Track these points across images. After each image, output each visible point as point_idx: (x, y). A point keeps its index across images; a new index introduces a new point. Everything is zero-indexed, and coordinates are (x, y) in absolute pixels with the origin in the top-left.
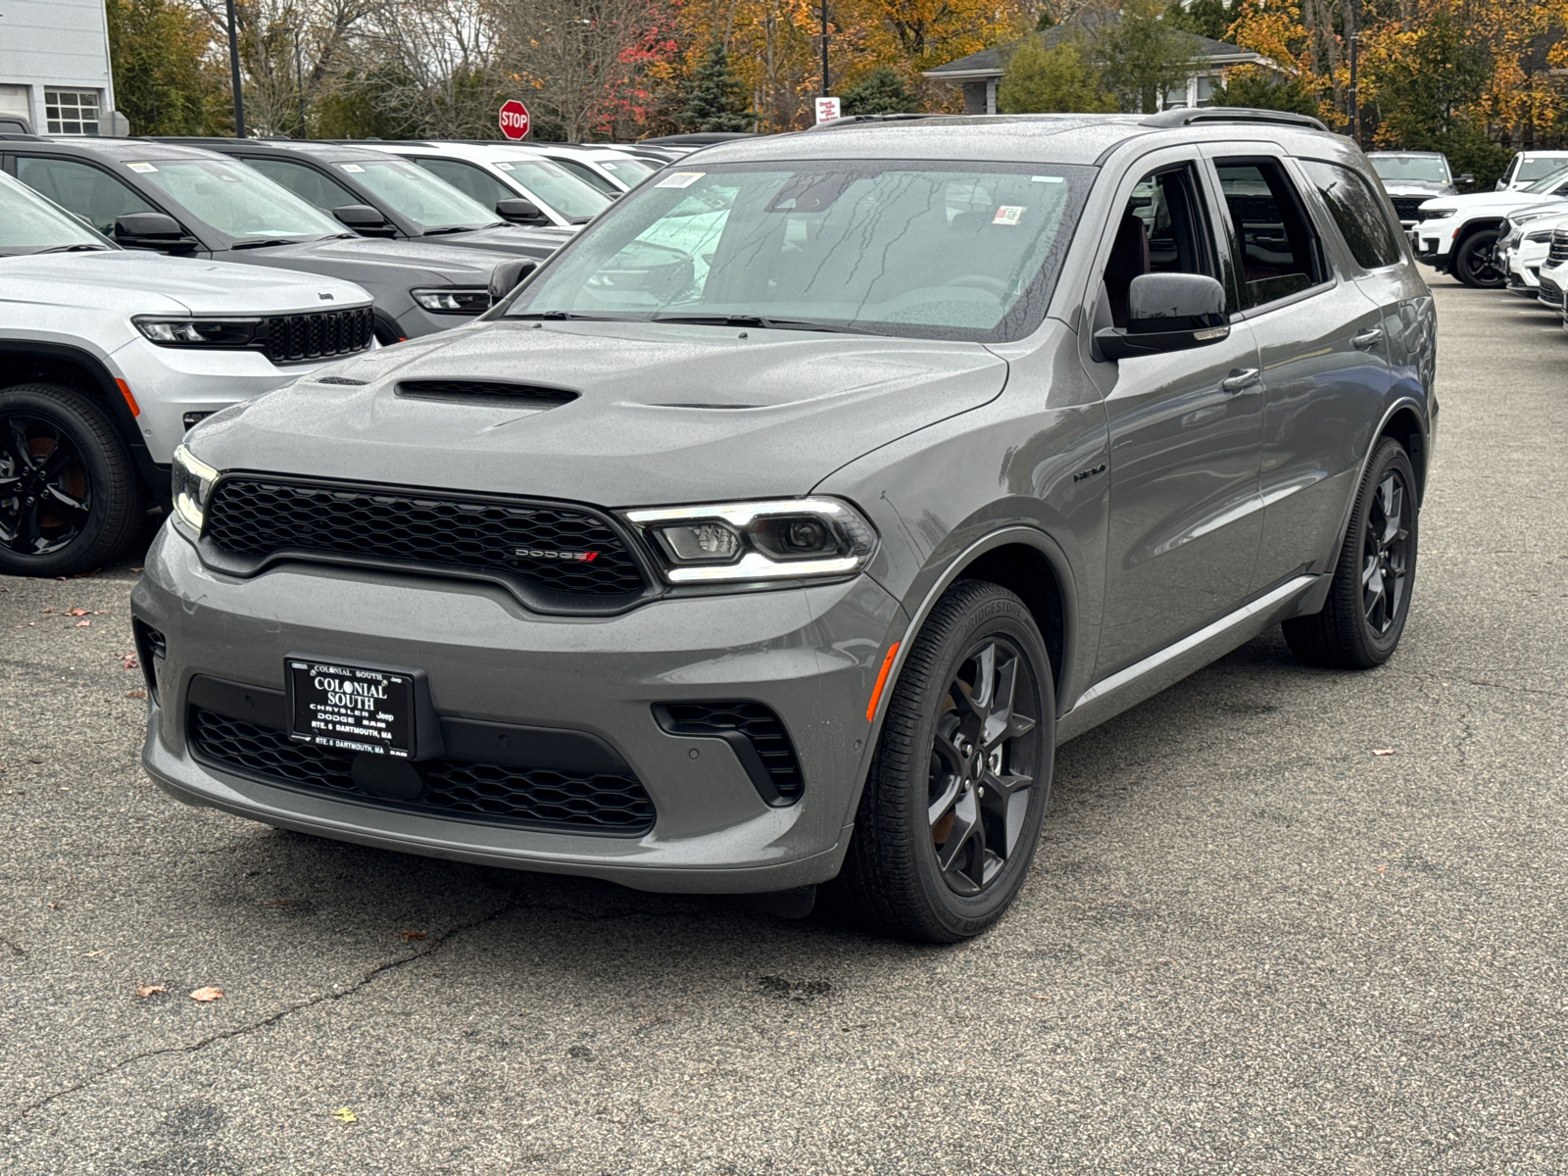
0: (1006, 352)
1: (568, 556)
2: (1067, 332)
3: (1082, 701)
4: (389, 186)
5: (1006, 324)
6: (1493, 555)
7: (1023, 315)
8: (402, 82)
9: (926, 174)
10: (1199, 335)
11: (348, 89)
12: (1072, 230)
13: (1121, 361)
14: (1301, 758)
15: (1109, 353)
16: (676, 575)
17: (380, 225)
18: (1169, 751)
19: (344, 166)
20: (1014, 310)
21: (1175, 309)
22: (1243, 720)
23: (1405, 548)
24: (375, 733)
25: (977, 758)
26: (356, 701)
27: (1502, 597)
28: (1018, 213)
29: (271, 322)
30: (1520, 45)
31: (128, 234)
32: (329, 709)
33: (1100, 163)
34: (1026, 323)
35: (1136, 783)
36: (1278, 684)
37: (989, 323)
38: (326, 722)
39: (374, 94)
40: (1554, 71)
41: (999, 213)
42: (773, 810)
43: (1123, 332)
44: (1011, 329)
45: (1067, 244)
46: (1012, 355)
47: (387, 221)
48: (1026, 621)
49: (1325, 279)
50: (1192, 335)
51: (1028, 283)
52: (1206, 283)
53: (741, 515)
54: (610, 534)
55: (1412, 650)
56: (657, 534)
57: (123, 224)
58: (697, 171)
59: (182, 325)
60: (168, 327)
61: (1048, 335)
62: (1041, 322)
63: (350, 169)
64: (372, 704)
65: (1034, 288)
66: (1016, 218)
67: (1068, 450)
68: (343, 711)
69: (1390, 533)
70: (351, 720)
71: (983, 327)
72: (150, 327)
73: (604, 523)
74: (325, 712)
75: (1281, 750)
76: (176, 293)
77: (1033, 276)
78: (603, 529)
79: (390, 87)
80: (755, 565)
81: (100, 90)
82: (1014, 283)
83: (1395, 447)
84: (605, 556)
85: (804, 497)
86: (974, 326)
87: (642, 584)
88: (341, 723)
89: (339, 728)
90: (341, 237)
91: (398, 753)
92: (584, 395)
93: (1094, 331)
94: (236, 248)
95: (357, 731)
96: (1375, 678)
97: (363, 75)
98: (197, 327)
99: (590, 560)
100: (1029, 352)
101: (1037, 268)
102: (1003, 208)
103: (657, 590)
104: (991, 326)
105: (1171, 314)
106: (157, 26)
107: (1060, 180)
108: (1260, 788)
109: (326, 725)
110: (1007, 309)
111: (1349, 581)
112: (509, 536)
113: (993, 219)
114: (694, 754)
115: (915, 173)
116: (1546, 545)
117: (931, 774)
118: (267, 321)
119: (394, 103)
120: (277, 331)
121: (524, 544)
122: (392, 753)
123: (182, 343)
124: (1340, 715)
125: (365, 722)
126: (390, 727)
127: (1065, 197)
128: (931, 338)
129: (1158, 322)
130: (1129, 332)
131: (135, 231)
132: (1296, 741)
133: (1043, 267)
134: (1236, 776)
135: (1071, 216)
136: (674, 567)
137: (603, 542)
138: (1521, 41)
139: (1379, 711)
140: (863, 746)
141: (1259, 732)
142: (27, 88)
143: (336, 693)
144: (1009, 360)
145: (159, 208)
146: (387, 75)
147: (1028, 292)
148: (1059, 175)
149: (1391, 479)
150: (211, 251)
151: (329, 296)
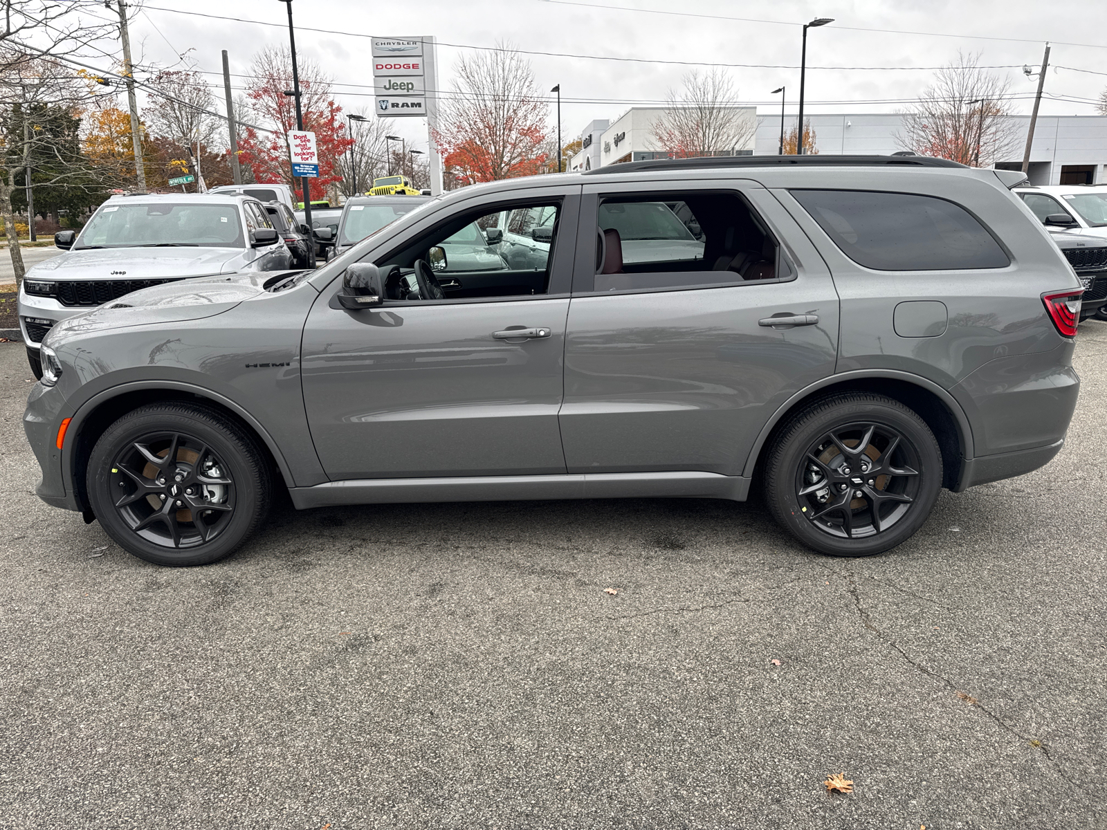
2: (309, 289)
25: (172, 487)
118: (57, 284)
140: (59, 458)
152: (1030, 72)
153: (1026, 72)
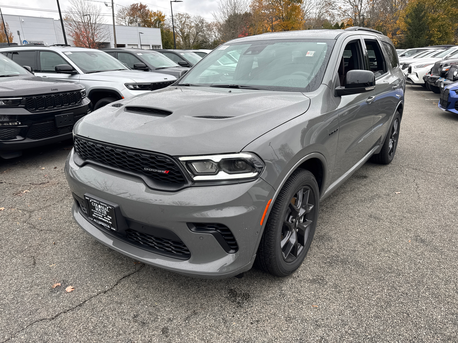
0: (310, 95)
1: (160, 171)
2: (327, 88)
3: (326, 192)
4: (189, 57)
5: (309, 86)
6: (406, 132)
7: (314, 83)
8: (205, 42)
9: (287, 43)
10: (367, 89)
11: (197, 44)
12: (329, 58)
13: (342, 96)
14: (377, 195)
15: (339, 94)
16: (196, 178)
17: (187, 65)
18: (343, 192)
19: (181, 54)
20: (312, 82)
21: (358, 81)
22: (360, 180)
23: (397, 136)
24: (108, 221)
25: (296, 221)
26: (102, 211)
27: (412, 143)
28: (313, 53)
29: (153, 84)
30: (392, 31)
31: (136, 67)
32: (96, 212)
33: (336, 39)
34: (315, 86)
35: (336, 203)
36: (366, 169)
37: (304, 86)
38: (96, 215)
39: (201, 44)
40: (398, 35)
41: (307, 53)
42: (229, 254)
43: (344, 88)
44: (310, 88)
45: (327, 62)
46: (311, 96)
47: (188, 64)
48: (313, 179)
49: (386, 72)
50: (365, 89)
51: (316, 74)
52: (369, 73)
53: (217, 159)
54: (173, 165)
55: (396, 159)
56: (189, 165)
57: (135, 65)
58: (228, 45)
59: (136, 85)
60: (132, 86)
61: (322, 89)
62: (320, 86)
63: (182, 54)
64: (106, 212)
65: (318, 75)
66: (312, 54)
67: (324, 121)
68: (99, 213)
69: (395, 133)
70: (102, 216)
71: (302, 87)
72: (129, 86)
73: (171, 161)
74: (96, 213)
75: (372, 191)
76: (133, 79)
77: (318, 71)
78: (171, 163)
79: (203, 43)
80: (222, 175)
81: (160, 45)
82: (312, 74)
83: (398, 113)
84: (172, 172)
85: (239, 153)
86: (300, 87)
87: (184, 182)
88: (100, 217)
89: (99, 218)
90: (177, 67)
91: (113, 229)
92: (174, 113)
93: (335, 88)
94: (156, 69)
95: (103, 219)
96: (389, 167)
97: (199, 41)
98: (138, 85)
99: (167, 173)
100: (316, 95)
101: (319, 69)
102: (309, 52)
103: (190, 183)
104: (305, 87)
105: (357, 82)
106: (169, 35)
107: (325, 43)
108: (369, 205)
109: (96, 216)
110: (310, 82)
111: (386, 146)
112: (142, 163)
113: (306, 55)
114: (201, 238)
115: (284, 43)
116: (417, 129)
117: (282, 233)
118: (152, 84)
119: (204, 46)
120: (155, 86)
121: (147, 166)
122: (112, 228)
123: (135, 89)
124: (384, 179)
125: (105, 218)
126: (111, 220)
127: (327, 48)
128: (287, 91)
129: (353, 85)
130: (345, 88)
131: (137, 66)
132: (375, 188)
133: (320, 68)
134: (362, 201)
135: (328, 54)
136: (195, 175)
137: (170, 167)
138: (392, 30)
139: (393, 178)
140: (259, 233)
141: (365, 185)
142: (149, 45)
143: (97, 208)
144: (310, 98)
145: (142, 62)
146: (203, 41)
147: (316, 76)
148: (325, 42)
149: (396, 120)
150: (151, 70)
151: (166, 79)
152: (107, 5)
153: (106, 5)
